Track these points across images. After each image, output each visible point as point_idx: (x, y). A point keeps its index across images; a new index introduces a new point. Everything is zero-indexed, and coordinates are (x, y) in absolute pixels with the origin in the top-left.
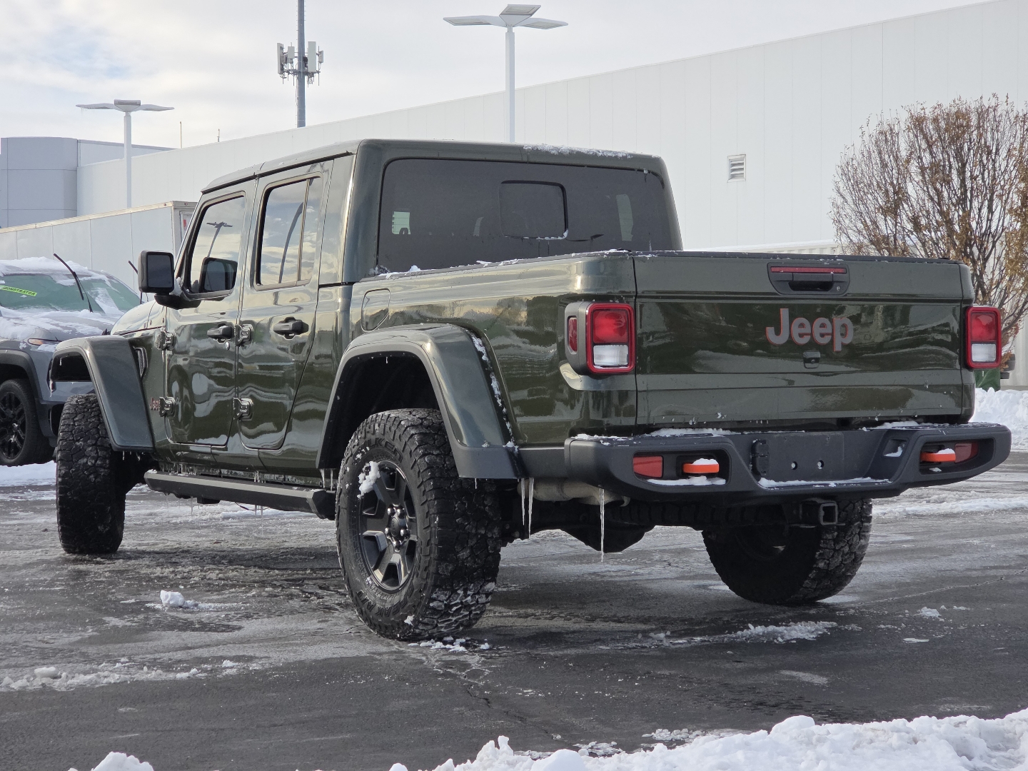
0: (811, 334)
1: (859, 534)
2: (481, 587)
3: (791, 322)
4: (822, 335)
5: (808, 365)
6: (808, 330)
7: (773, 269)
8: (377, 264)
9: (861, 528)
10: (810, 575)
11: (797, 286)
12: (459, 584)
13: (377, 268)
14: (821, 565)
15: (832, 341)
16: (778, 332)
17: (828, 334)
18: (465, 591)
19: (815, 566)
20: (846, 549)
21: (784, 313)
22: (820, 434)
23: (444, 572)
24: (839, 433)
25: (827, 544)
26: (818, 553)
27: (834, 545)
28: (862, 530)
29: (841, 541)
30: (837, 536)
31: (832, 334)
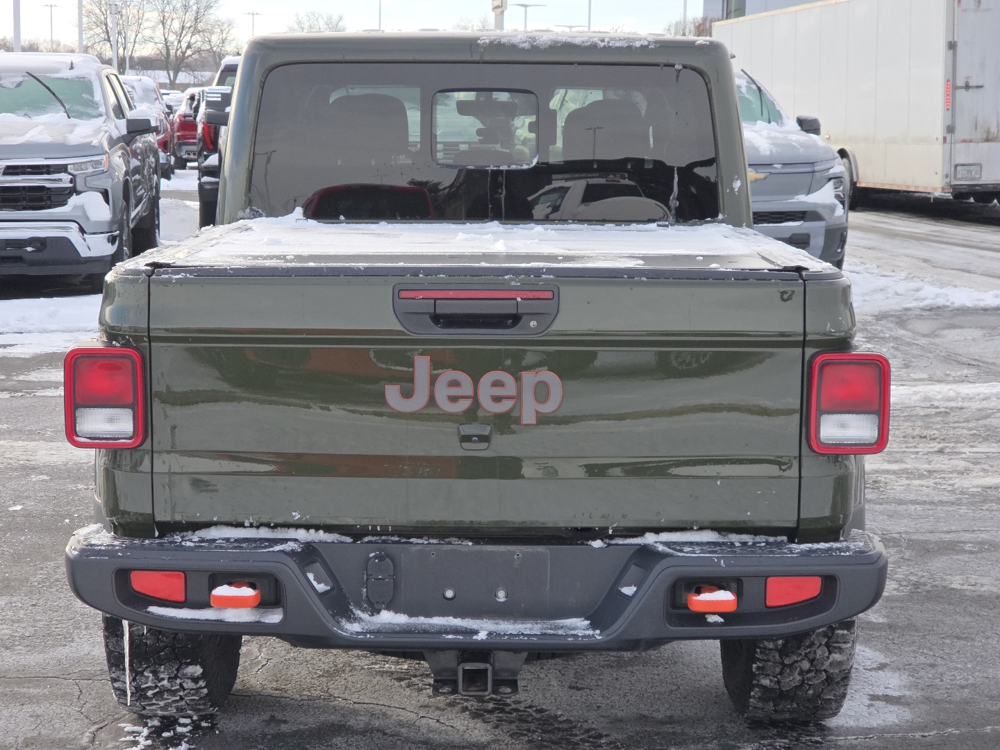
0: (475, 398)
1: (827, 645)
2: (178, 670)
3: (433, 380)
4: (497, 399)
5: (466, 445)
6: (467, 390)
7: (403, 294)
8: (249, 204)
9: (829, 638)
10: (752, 694)
12: (141, 665)
13: (248, 210)
14: (766, 682)
15: (517, 408)
16: (407, 394)
17: (508, 398)
18: (155, 673)
19: (755, 682)
20: (806, 665)
21: (422, 365)
23: (115, 648)
25: (766, 655)
26: (754, 666)
27: (781, 657)
28: (834, 639)
29: (793, 653)
30: (784, 645)
31: (517, 398)
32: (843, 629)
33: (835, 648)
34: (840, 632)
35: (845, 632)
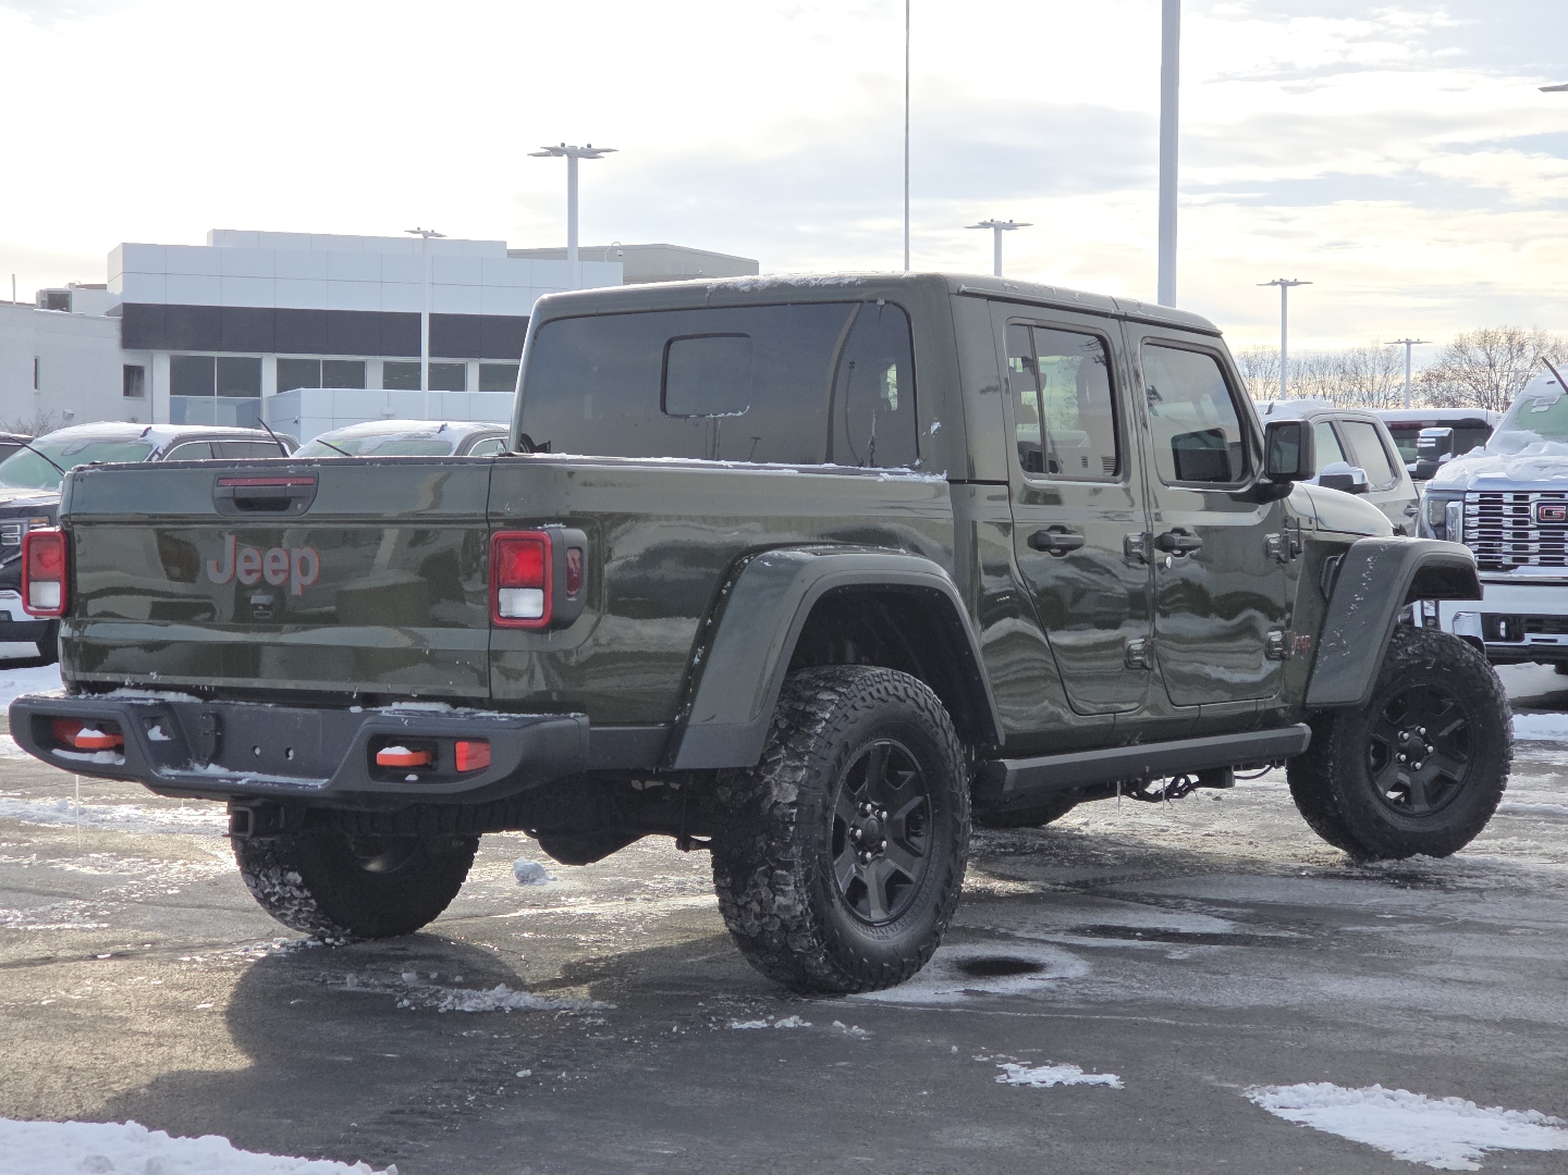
0: (261, 571)
3: (236, 554)
4: (275, 572)
5: (255, 613)
6: (255, 565)
7: (221, 483)
11: (246, 504)
15: (288, 578)
16: (220, 567)
17: (284, 571)
21: (229, 542)
22: (291, 710)
24: (315, 712)
31: (289, 571)
32: (782, 870)
33: (778, 890)
34: (779, 872)
35: (784, 873)
